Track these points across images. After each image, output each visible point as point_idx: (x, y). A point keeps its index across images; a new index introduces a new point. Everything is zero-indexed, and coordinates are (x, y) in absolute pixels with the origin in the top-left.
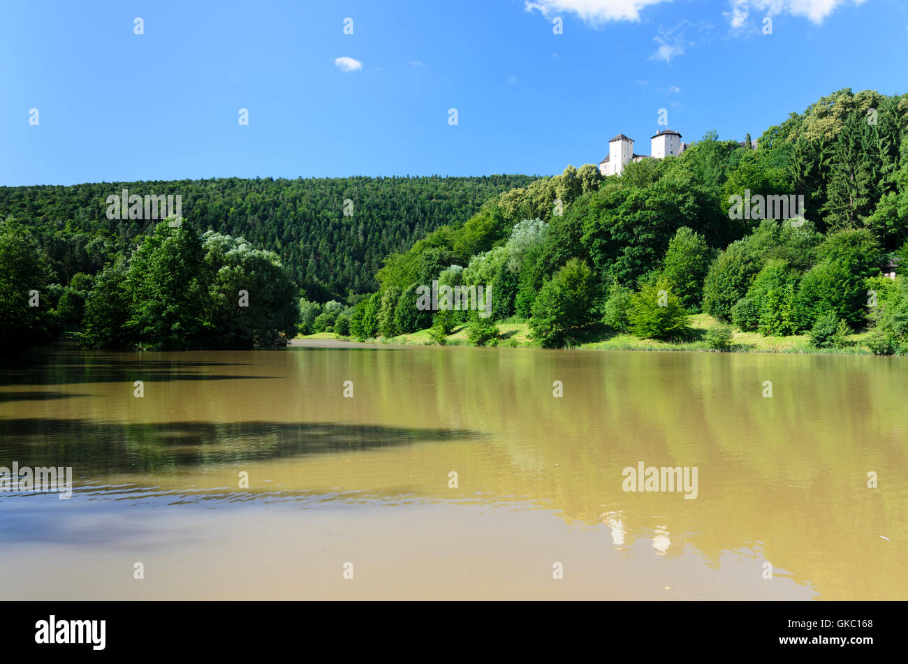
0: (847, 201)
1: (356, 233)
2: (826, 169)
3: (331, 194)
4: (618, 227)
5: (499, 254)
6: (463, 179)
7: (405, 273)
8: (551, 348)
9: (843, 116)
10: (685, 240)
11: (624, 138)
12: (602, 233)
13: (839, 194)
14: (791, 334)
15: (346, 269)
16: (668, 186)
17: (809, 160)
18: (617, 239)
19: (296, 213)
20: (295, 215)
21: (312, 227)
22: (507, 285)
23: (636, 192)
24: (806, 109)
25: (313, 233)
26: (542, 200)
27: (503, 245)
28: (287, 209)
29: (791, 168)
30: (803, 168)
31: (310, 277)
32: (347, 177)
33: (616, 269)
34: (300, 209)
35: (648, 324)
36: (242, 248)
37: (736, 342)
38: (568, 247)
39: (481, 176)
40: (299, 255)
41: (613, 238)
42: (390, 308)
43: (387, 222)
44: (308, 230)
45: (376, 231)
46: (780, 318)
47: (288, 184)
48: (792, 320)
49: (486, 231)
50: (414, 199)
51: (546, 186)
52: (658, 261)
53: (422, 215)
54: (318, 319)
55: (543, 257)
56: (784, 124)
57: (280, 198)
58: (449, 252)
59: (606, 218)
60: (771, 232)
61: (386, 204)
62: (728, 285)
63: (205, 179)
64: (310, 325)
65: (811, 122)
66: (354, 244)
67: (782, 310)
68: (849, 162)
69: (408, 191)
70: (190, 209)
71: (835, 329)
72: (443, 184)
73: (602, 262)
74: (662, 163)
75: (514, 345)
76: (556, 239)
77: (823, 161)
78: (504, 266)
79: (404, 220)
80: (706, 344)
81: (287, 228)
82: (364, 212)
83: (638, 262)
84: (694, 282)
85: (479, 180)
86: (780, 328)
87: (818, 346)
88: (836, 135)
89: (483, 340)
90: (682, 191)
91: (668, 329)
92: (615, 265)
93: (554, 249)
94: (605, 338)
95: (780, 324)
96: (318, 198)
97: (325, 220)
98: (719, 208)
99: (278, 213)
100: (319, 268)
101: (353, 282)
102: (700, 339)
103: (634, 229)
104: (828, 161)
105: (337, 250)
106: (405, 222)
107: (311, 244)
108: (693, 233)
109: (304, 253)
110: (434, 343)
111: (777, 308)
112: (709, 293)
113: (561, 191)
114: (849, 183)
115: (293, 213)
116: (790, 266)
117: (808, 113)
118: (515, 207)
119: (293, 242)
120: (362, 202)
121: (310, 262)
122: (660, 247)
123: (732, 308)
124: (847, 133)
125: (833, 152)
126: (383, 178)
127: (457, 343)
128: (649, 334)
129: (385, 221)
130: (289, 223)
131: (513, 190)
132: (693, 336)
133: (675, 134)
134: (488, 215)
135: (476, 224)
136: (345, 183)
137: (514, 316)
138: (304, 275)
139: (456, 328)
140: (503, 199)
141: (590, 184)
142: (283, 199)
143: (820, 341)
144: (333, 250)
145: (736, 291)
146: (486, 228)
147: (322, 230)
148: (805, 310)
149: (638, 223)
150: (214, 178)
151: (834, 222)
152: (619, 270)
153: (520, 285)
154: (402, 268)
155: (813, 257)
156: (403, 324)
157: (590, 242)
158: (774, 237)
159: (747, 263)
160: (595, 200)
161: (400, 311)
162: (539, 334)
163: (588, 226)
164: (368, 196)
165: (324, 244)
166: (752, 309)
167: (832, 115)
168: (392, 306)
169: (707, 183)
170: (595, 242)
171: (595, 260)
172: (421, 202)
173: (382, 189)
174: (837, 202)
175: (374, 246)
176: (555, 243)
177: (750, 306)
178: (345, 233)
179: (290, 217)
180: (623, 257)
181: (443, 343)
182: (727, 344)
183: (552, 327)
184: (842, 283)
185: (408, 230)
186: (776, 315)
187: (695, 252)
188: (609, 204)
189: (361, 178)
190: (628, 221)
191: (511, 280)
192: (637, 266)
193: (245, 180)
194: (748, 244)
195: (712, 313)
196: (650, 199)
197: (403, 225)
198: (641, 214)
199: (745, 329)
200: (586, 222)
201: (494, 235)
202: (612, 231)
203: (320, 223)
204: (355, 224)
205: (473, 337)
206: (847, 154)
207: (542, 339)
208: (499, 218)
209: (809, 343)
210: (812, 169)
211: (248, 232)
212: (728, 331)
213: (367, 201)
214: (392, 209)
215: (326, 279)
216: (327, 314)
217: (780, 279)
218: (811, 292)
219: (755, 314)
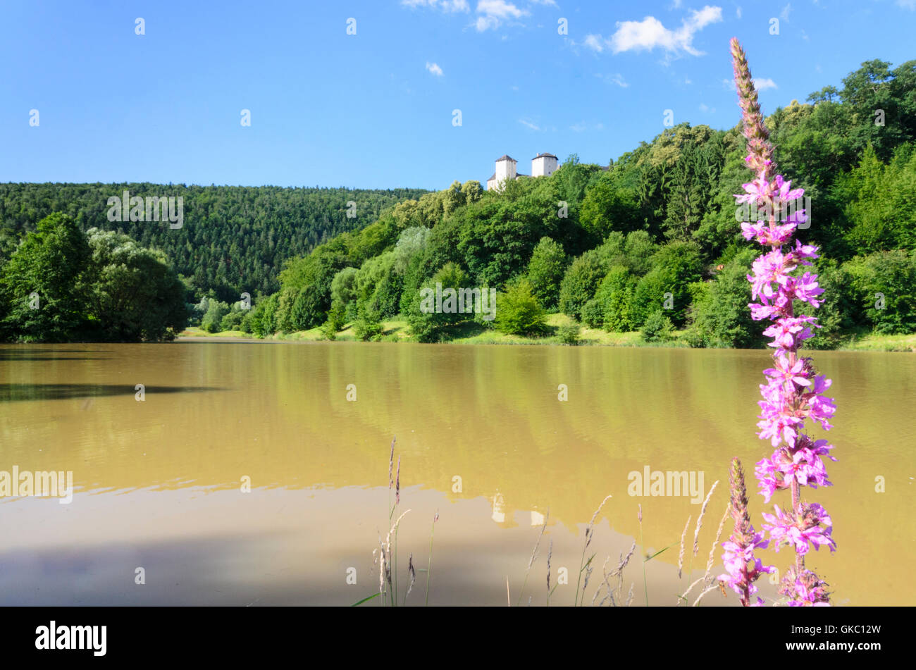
0: (682, 218)
1: (266, 238)
2: (667, 191)
3: (243, 201)
4: (490, 235)
5: (388, 258)
6: (369, 192)
7: (303, 275)
8: (427, 343)
9: (681, 146)
10: (546, 248)
11: (508, 158)
12: (477, 241)
13: (676, 212)
14: (629, 331)
15: (256, 272)
16: (534, 201)
17: (652, 182)
18: (489, 247)
19: (208, 218)
20: (206, 220)
21: (223, 232)
22: (394, 285)
23: (507, 205)
24: (653, 138)
25: (224, 237)
26: (432, 211)
27: (392, 251)
28: (199, 214)
29: (638, 189)
30: (648, 189)
31: (220, 279)
32: (259, 186)
33: (487, 272)
34: (212, 214)
35: (511, 321)
36: (128, 246)
37: (583, 338)
38: (447, 253)
39: (385, 189)
40: (209, 257)
41: (486, 245)
42: (288, 307)
43: (297, 229)
44: (219, 235)
45: (285, 237)
46: (620, 317)
47: (201, 190)
48: (629, 318)
49: (381, 238)
50: (322, 208)
51: (435, 198)
52: (524, 267)
53: (330, 224)
54: (225, 318)
55: (424, 261)
56: (635, 151)
57: (193, 203)
58: (344, 256)
59: (480, 228)
60: (618, 244)
61: (295, 212)
62: (579, 288)
63: (116, 183)
64: (218, 324)
65: (656, 150)
66: (264, 248)
67: (621, 310)
68: (684, 185)
69: (318, 201)
70: (100, 211)
71: (661, 325)
72: (350, 195)
73: (475, 266)
74: (535, 181)
75: (396, 340)
76: (436, 245)
77: (664, 184)
78: (392, 269)
79: (312, 227)
80: (558, 339)
81: (198, 232)
82: (274, 219)
83: (507, 267)
84: (553, 285)
85: (383, 193)
86: (620, 326)
87: (648, 341)
88: (675, 162)
89: (368, 336)
90: (545, 205)
91: (527, 325)
92: (487, 269)
93: (434, 254)
94: (475, 334)
95: (620, 322)
96: (230, 204)
97: (236, 225)
98: (578, 221)
99: (190, 218)
100: (228, 270)
101: (262, 284)
102: (553, 334)
103: (504, 238)
104: (668, 184)
105: (247, 254)
106: (313, 230)
107: (222, 247)
108: (553, 242)
109: (215, 256)
110: (324, 339)
111: (617, 308)
112: (564, 295)
113: (447, 203)
114: (684, 203)
115: (204, 218)
116: (630, 272)
117: (655, 142)
118: (407, 217)
119: (204, 245)
120: (272, 210)
121: (220, 265)
122: (526, 254)
123: (582, 308)
124: (683, 161)
125: (672, 176)
126: (294, 188)
127: (344, 339)
128: (511, 330)
129: (294, 228)
130: (200, 228)
131: (407, 201)
132: (547, 332)
133: (552, 157)
134: (384, 223)
135: (372, 232)
136: (257, 191)
137: (399, 315)
138: (214, 276)
139: (346, 326)
140: (397, 209)
141: (473, 198)
142: (195, 204)
143: (649, 336)
144: (243, 254)
145: (585, 293)
146: (381, 236)
147: (233, 234)
148: (639, 310)
149: (508, 232)
150: (126, 183)
151: (672, 236)
152: (491, 274)
153: (405, 286)
154: (301, 270)
155: (650, 265)
156: (299, 321)
157: (466, 248)
158: (620, 248)
159: (595, 269)
160: (472, 211)
161: (297, 310)
162: (416, 330)
163: (464, 234)
164: (278, 204)
165: (235, 248)
166: (598, 309)
167: (674, 145)
168: (291, 305)
169: (569, 200)
170: (470, 248)
171: (470, 264)
172: (329, 212)
173: (292, 198)
174: (674, 219)
175: (283, 250)
176: (435, 249)
177: (596, 306)
178: (256, 238)
179: (202, 221)
180: (494, 263)
181: (333, 338)
182: (575, 339)
183: (428, 324)
184: (669, 287)
185: (316, 236)
186: (617, 314)
187: (554, 259)
188: (483, 215)
189: (272, 187)
190: (499, 231)
191: (397, 281)
192: (506, 271)
193: (158, 185)
194: (600, 253)
195: (566, 312)
196: (518, 211)
197: (312, 232)
198: (510, 224)
199: (593, 326)
200: (463, 231)
201: (387, 242)
202: (485, 240)
203: (231, 228)
204: (265, 230)
205: (358, 333)
206: (683, 178)
207: (418, 335)
208: (393, 226)
209: (640, 338)
210: (656, 190)
211: (159, 235)
212: (577, 328)
213: (277, 209)
214: (301, 217)
215: (235, 281)
216: (235, 313)
217: (621, 283)
218: (645, 295)
219: (600, 313)
